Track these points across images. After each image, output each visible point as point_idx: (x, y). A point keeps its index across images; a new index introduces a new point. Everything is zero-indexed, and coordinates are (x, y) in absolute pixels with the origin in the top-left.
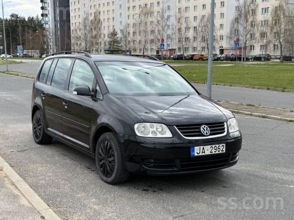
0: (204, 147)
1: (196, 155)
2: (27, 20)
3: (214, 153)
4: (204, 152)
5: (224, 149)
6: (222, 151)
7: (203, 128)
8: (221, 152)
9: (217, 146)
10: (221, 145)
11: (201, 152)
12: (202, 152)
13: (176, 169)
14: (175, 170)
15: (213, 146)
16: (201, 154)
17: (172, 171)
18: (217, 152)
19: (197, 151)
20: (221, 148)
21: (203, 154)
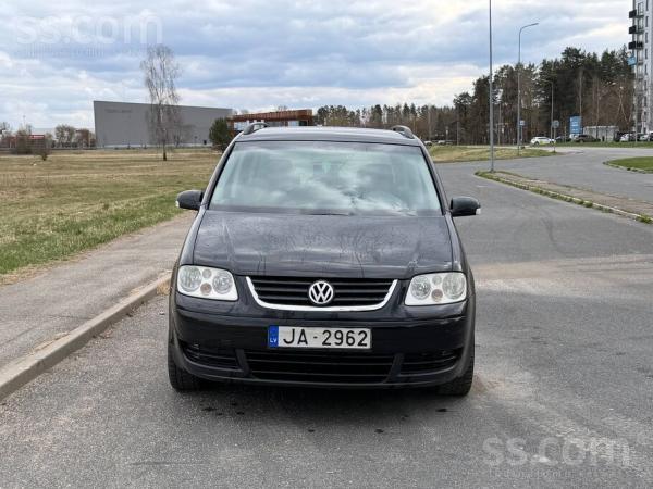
0: (306, 329)
1: (281, 344)
2: (600, 58)
3: (333, 346)
4: (305, 341)
5: (368, 341)
6: (360, 344)
7: (316, 288)
8: (355, 346)
9: (345, 331)
10: (357, 331)
11: (297, 339)
12: (300, 341)
13: (240, 370)
14: (238, 373)
15: (333, 331)
16: (295, 345)
17: (232, 374)
18: (344, 346)
19: (285, 336)
20: (358, 339)
21: (303, 345)
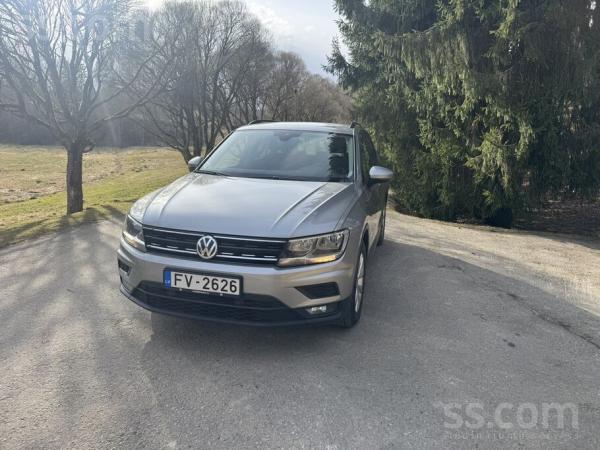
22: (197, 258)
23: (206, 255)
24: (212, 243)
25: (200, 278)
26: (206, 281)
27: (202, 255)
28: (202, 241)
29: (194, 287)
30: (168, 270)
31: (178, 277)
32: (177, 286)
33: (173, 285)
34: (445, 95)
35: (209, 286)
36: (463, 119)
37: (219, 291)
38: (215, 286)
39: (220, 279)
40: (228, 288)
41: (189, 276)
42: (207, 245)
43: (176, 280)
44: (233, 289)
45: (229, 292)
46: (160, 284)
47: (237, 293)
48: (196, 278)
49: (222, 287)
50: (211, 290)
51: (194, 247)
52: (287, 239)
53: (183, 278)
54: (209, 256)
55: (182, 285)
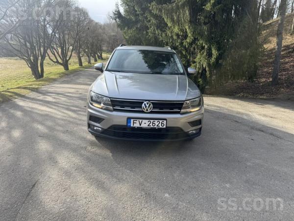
22: (142, 112)
23: (147, 110)
24: (150, 104)
25: (146, 121)
26: (149, 122)
27: (145, 111)
28: (145, 104)
29: (143, 125)
30: (129, 119)
31: (135, 122)
32: (134, 126)
33: (132, 125)
34: (178, 35)
35: (151, 124)
36: (187, 46)
37: (156, 126)
38: (154, 125)
39: (156, 121)
40: (160, 125)
41: (140, 121)
42: (148, 106)
43: (134, 123)
44: (163, 125)
45: (161, 127)
46: (125, 126)
47: (165, 127)
48: (144, 121)
49: (157, 124)
50: (152, 126)
51: (141, 107)
52: (184, 101)
53: (137, 122)
54: (149, 111)
55: (137, 125)
